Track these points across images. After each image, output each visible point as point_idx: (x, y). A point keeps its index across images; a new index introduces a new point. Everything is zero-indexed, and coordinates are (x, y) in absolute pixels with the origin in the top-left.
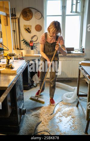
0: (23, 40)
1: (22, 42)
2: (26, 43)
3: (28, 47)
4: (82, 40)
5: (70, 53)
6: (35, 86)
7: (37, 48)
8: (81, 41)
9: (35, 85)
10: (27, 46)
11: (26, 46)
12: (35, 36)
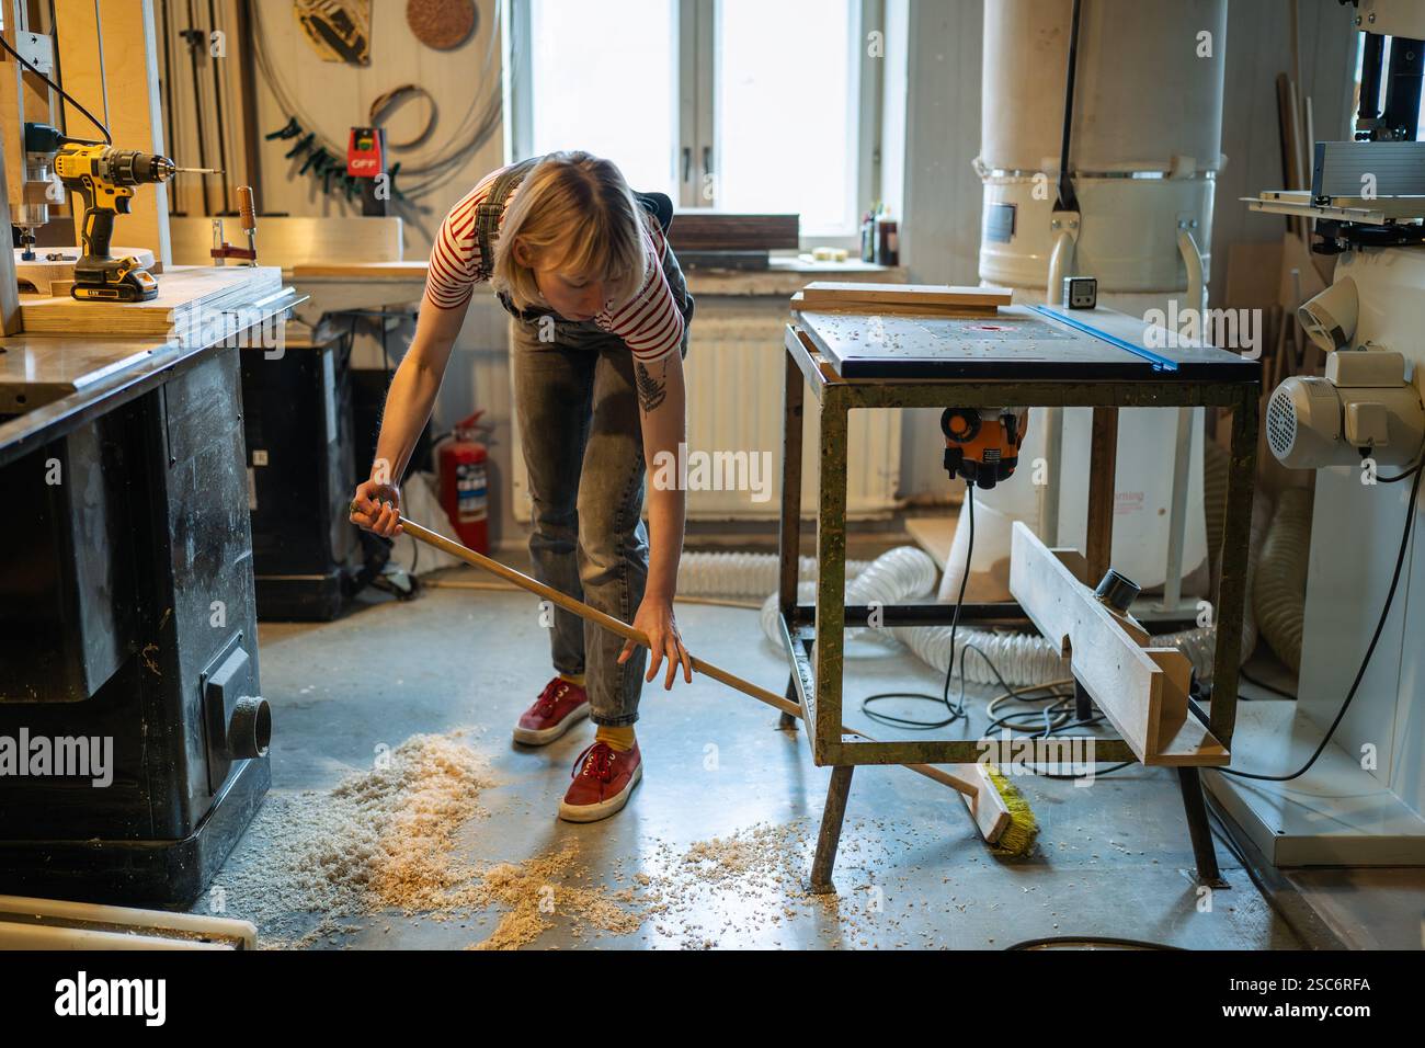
0: (282, 135)
1: (276, 155)
2: (315, 159)
3: (334, 206)
4: (878, 153)
5: (762, 267)
6: (406, 586)
7: (426, 211)
8: (869, 157)
9: (399, 574)
10: (326, 190)
11: (320, 195)
12: (406, 91)
